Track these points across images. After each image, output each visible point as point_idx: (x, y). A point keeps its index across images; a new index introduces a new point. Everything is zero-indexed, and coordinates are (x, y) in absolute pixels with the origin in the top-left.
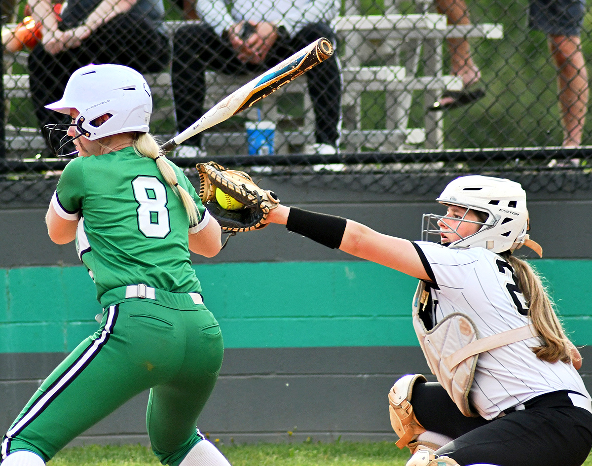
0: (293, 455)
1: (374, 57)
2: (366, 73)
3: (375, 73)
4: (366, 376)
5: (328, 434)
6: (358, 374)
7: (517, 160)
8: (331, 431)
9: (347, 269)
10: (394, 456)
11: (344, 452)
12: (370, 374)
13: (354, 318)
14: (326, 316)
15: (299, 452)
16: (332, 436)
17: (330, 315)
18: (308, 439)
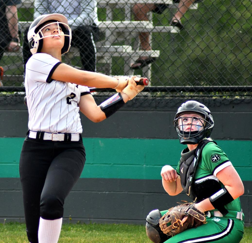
0: (70, 230)
1: (116, 41)
2: (112, 49)
3: (116, 49)
4: (107, 192)
5: (89, 219)
6: (104, 191)
7: (182, 92)
8: (89, 218)
9: (100, 141)
10: (117, 231)
11: (94, 229)
12: (109, 191)
13: (103, 165)
14: (90, 164)
15: (73, 229)
16: (90, 220)
17: (91, 163)
18: (78, 222)
